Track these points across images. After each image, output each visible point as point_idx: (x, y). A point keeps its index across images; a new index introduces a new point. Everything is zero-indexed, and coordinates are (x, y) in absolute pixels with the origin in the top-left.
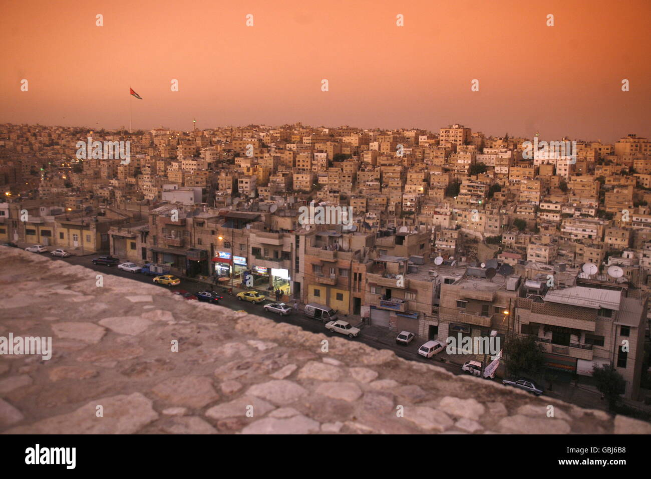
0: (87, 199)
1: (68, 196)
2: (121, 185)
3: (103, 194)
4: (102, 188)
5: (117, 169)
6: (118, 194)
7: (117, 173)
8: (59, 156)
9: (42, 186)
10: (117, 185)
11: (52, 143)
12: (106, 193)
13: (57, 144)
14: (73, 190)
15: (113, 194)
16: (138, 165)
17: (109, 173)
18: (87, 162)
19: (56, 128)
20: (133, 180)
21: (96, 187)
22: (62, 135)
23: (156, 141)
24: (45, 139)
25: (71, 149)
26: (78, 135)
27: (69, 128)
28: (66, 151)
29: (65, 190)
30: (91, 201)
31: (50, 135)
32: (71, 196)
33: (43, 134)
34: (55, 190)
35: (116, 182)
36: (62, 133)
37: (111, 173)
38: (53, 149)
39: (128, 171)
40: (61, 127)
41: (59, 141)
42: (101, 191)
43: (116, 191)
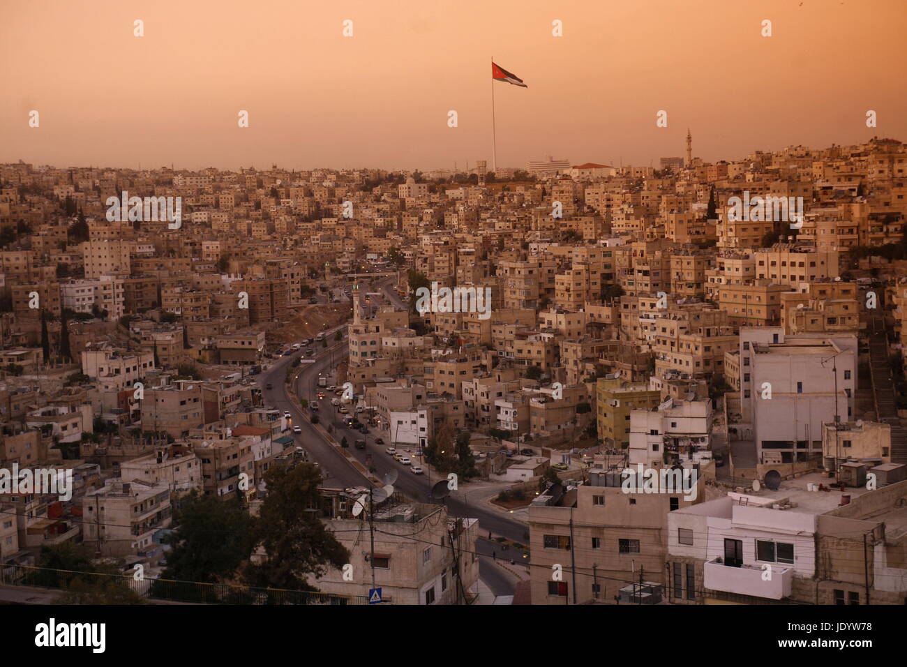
0: (484, 367)
1: (430, 360)
2: (574, 326)
3: (525, 354)
4: (522, 337)
5: (552, 280)
6: (571, 353)
7: (551, 291)
8: (338, 245)
9: (357, 332)
10: (563, 327)
11: (319, 213)
12: (534, 350)
13: (329, 214)
14: (437, 342)
15: (554, 352)
16: (607, 266)
17: (528, 293)
18: (425, 260)
19: (319, 174)
20: (605, 313)
21: (505, 332)
22: (339, 192)
23: (592, 197)
24: (301, 204)
25: (365, 226)
26: (377, 190)
27: (349, 173)
28: (354, 230)
29: (419, 341)
30: (497, 373)
31: (310, 194)
32: (444, 359)
33: (293, 191)
34: (390, 342)
35: (561, 317)
36: (337, 185)
37: (535, 292)
38: (320, 228)
39: (584, 285)
40: (330, 172)
41: (331, 206)
42: (518, 344)
43: (564, 345)
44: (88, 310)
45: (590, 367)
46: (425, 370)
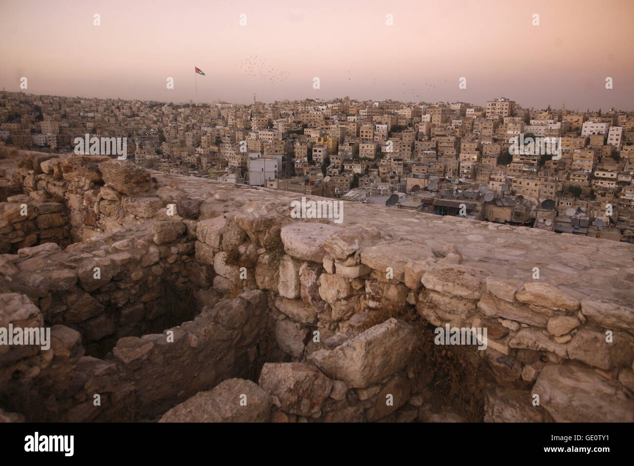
0: (177, 165)
1: (160, 162)
2: (206, 152)
3: (190, 161)
4: (189, 155)
5: (200, 138)
6: (204, 160)
7: (200, 141)
8: (140, 126)
9: (137, 153)
10: (202, 153)
11: (134, 115)
12: (193, 159)
13: (138, 116)
14: (163, 157)
15: (199, 160)
16: (218, 134)
17: (193, 142)
18: (167, 132)
19: (135, 102)
20: (216, 148)
21: (185, 154)
22: (141, 108)
24: (127, 111)
25: (150, 120)
26: (154, 108)
27: (146, 102)
28: (146, 121)
29: (157, 157)
30: (181, 167)
31: (131, 108)
32: (165, 162)
33: (124, 107)
34: (148, 157)
35: (202, 150)
36: (141, 106)
37: (196, 142)
38: (134, 120)
39: (210, 140)
40: (139, 101)
41: (139, 113)
42: (188, 158)
43: (202, 158)
44: (43, 145)
45: (209, 165)
46: (159, 166)
